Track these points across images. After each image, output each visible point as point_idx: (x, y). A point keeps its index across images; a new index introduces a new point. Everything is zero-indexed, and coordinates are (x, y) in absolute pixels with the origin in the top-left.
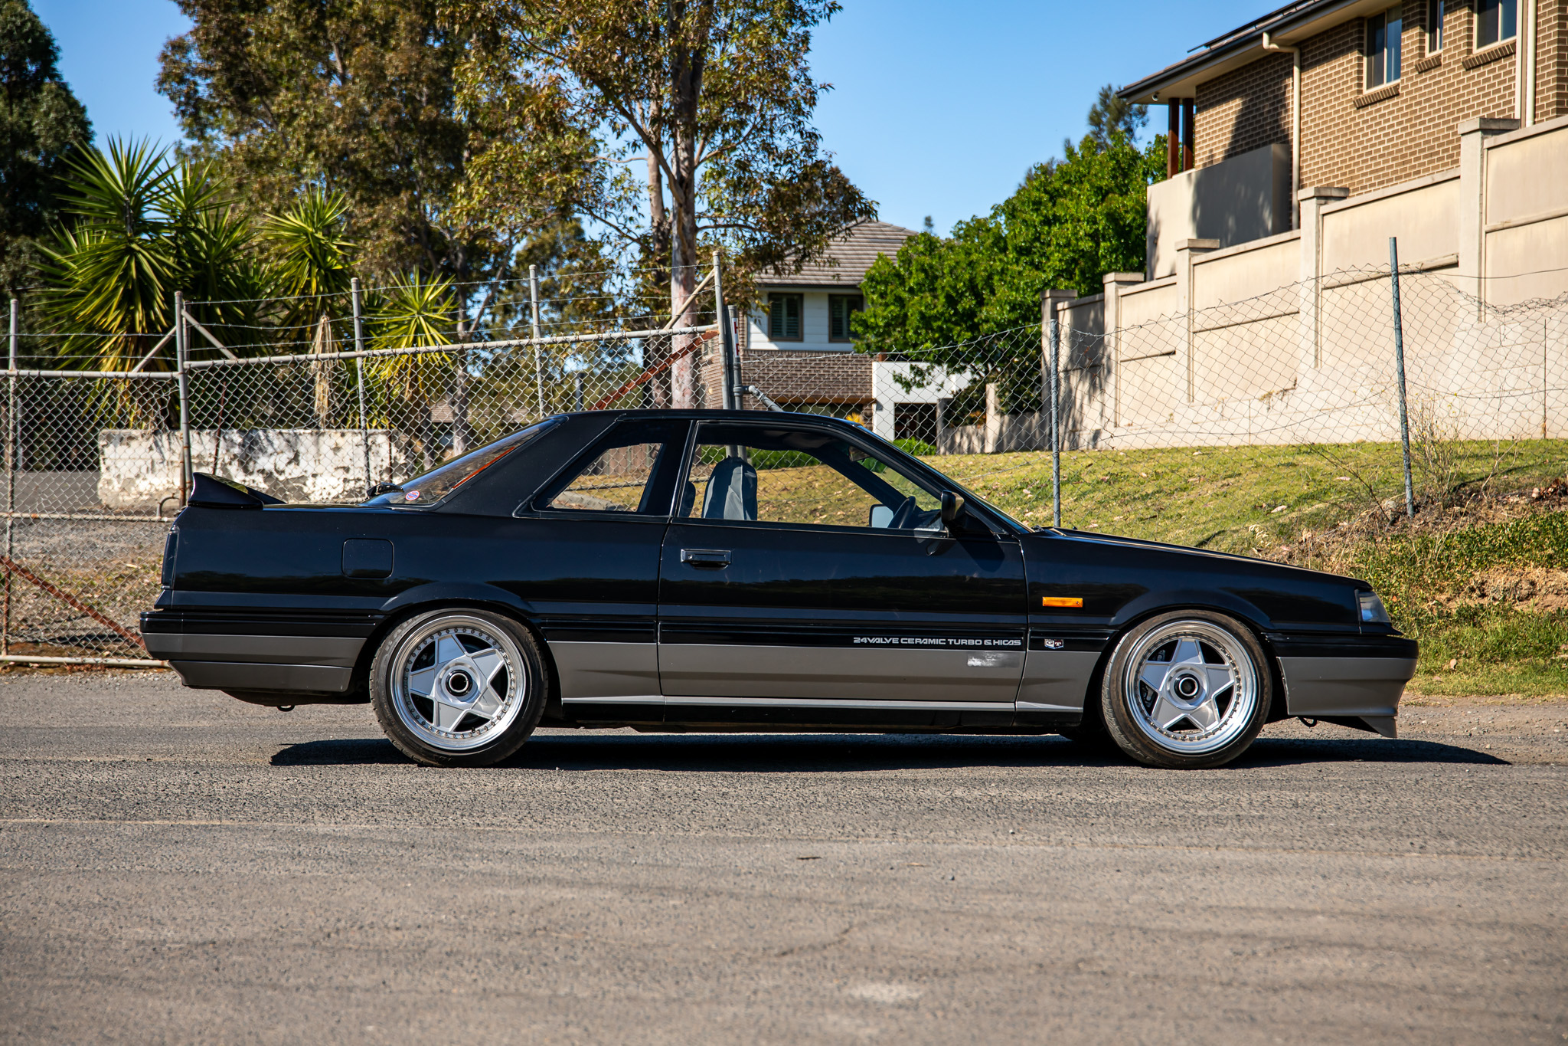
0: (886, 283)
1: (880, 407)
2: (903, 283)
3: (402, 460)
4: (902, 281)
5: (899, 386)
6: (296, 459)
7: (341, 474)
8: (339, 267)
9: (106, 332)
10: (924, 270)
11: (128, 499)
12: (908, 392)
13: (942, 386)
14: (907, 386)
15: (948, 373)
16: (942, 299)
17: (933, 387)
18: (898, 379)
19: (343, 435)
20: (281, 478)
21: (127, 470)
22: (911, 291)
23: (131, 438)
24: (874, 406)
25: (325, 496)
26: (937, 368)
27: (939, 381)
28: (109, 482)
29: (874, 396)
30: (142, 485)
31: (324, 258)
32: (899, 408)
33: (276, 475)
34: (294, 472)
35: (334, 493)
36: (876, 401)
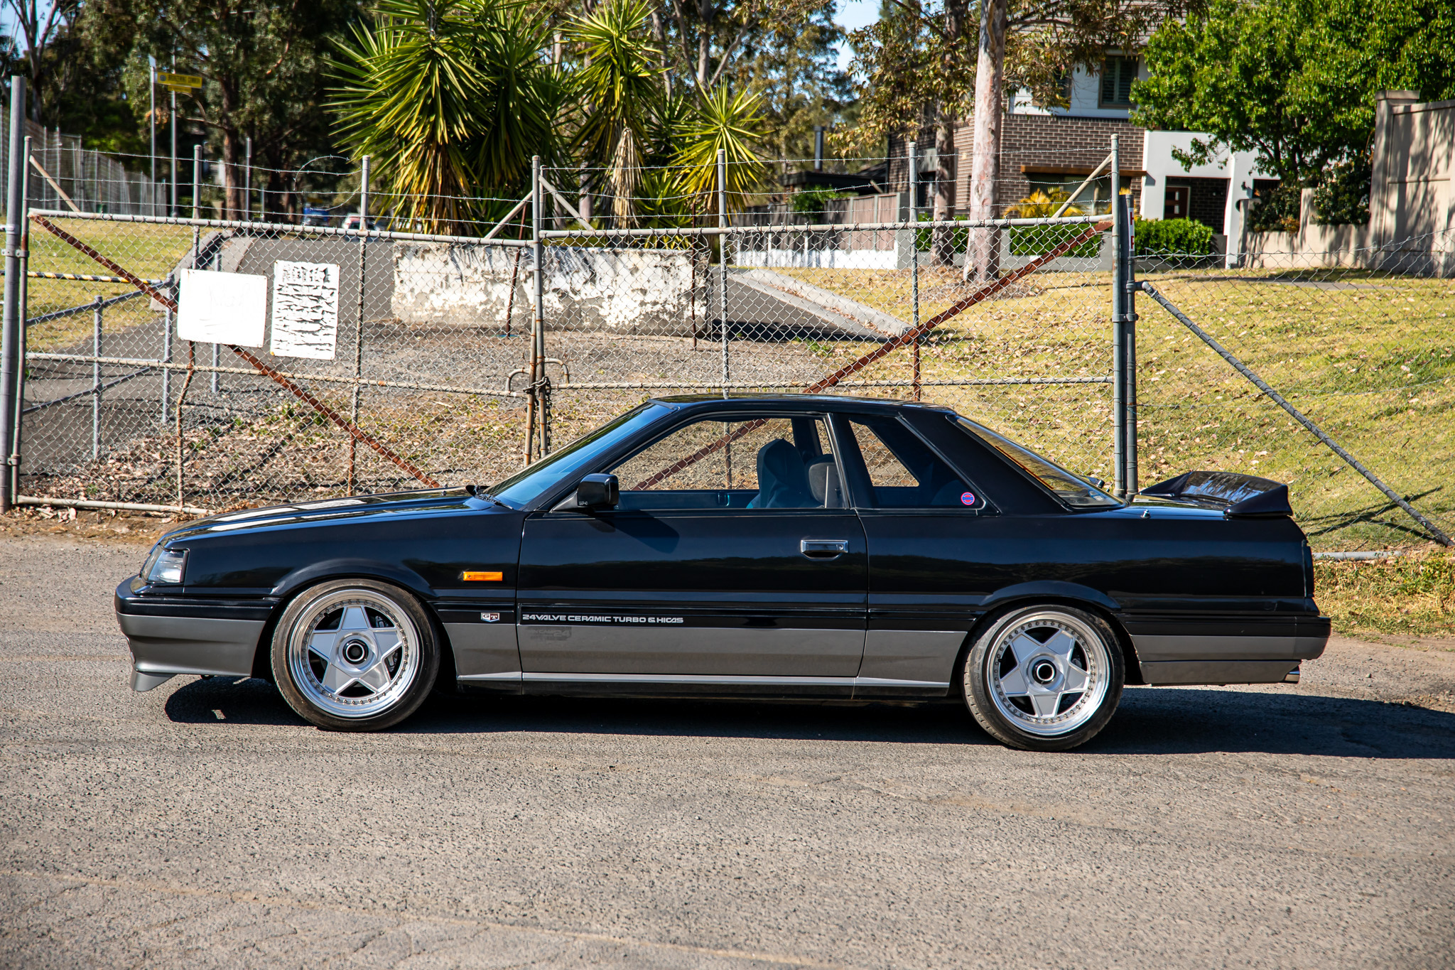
0: (1174, 49)
1: (1151, 182)
2: (1191, 51)
3: (701, 283)
4: (1190, 46)
5: (1178, 162)
6: (592, 279)
7: (640, 297)
8: (645, 74)
9: (407, 141)
10: (1217, 35)
11: (421, 315)
12: (1187, 170)
13: (1225, 163)
14: (1187, 162)
15: (1233, 150)
16: (1236, 70)
17: (1215, 164)
18: (1176, 155)
19: (641, 255)
20: (577, 298)
21: (421, 285)
22: (1201, 59)
23: (428, 251)
24: (1144, 179)
25: (621, 319)
26: (1221, 145)
27: (1222, 158)
28: (404, 297)
29: (1144, 169)
30: (436, 301)
31: (629, 62)
32: (1170, 180)
33: (571, 294)
34: (589, 291)
35: (631, 317)
36: (1145, 173)
